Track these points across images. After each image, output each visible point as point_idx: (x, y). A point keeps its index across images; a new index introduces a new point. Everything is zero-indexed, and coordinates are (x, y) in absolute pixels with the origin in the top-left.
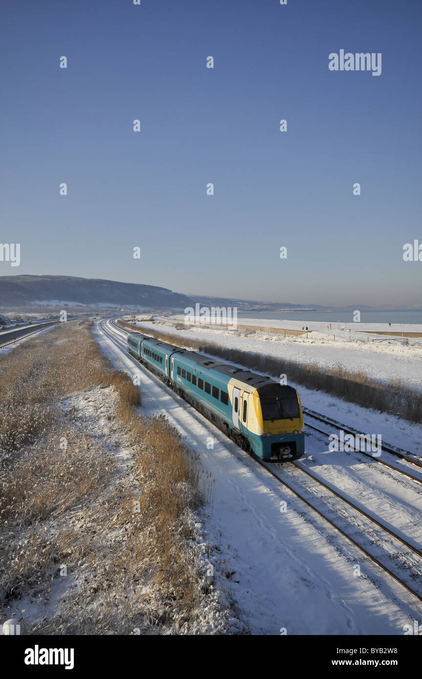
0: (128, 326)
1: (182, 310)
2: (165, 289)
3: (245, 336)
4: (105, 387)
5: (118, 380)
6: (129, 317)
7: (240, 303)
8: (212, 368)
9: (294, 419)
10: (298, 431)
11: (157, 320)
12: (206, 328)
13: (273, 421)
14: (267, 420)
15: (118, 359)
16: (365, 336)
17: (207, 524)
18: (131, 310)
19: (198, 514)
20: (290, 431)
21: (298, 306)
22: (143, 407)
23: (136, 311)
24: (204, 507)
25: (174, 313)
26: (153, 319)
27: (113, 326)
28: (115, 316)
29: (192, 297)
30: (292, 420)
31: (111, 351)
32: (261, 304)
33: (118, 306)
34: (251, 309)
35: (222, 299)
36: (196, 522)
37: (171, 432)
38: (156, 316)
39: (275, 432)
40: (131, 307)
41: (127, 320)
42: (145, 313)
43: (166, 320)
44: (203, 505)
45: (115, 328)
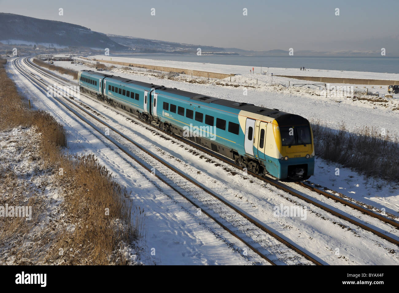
0: (46, 65)
1: (102, 50)
2: (84, 28)
3: (169, 79)
4: (27, 128)
5: (41, 120)
6: (45, 56)
7: (163, 45)
8: (211, 102)
9: (307, 145)
10: (309, 156)
11: (75, 60)
12: (128, 70)
13: (290, 147)
14: (285, 145)
15: (37, 99)
16: (285, 81)
17: (142, 256)
18: (47, 49)
19: (133, 247)
20: (303, 155)
21: (222, 49)
22: (69, 149)
23: (53, 50)
24: (138, 241)
25: (94, 53)
26: (72, 58)
27: (28, 65)
28: (30, 55)
29: (113, 37)
30: (305, 146)
31: (29, 92)
32: (184, 46)
33: (33, 44)
34: (173, 51)
35: (144, 40)
36: (131, 254)
37: (101, 171)
38: (74, 56)
39: (292, 156)
40: (47, 45)
41: (44, 59)
42: (62, 52)
43: (86, 60)
44: (137, 239)
45: (31, 67)
